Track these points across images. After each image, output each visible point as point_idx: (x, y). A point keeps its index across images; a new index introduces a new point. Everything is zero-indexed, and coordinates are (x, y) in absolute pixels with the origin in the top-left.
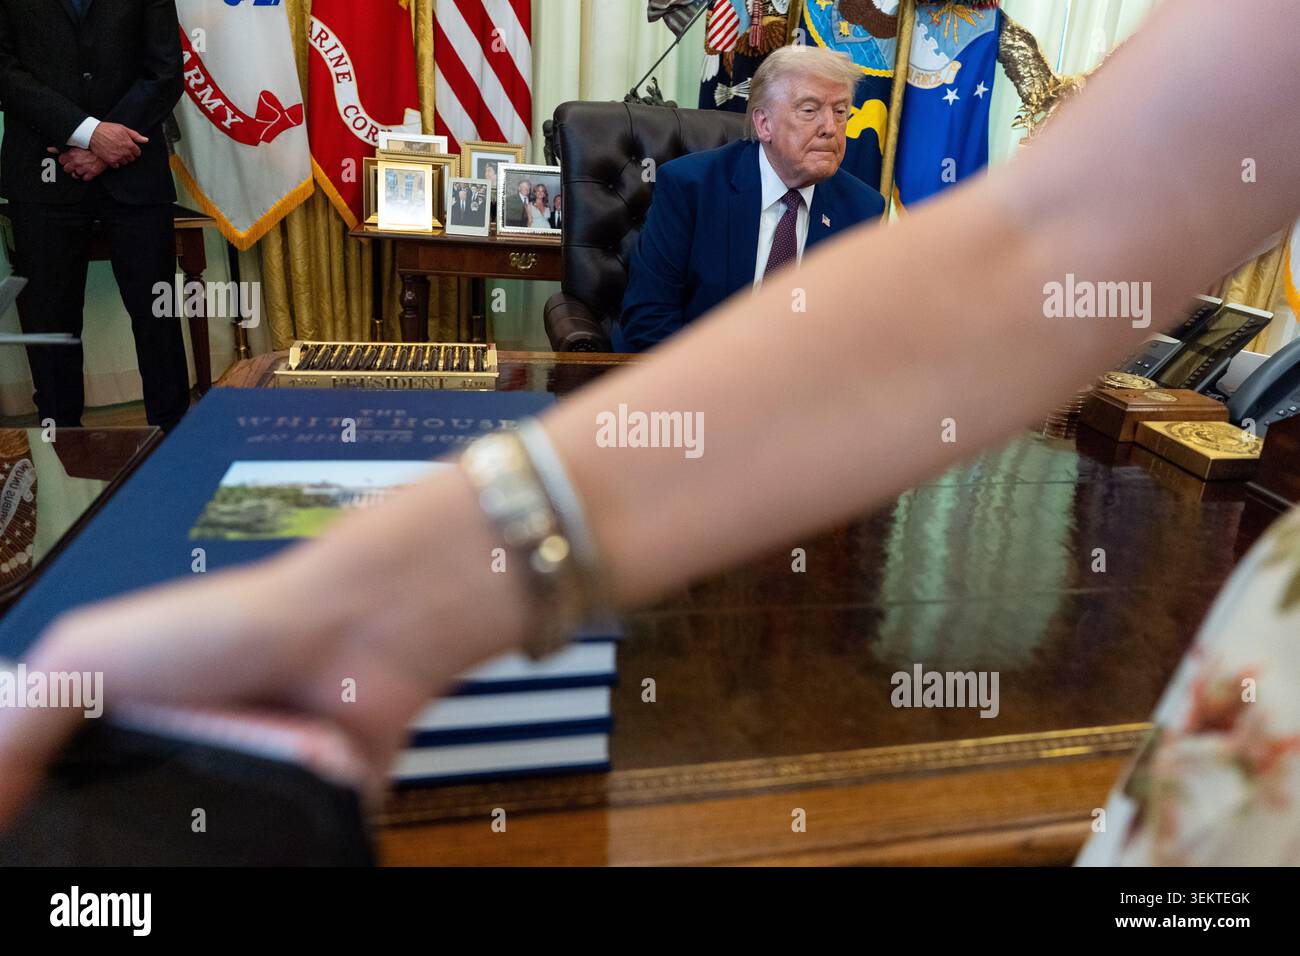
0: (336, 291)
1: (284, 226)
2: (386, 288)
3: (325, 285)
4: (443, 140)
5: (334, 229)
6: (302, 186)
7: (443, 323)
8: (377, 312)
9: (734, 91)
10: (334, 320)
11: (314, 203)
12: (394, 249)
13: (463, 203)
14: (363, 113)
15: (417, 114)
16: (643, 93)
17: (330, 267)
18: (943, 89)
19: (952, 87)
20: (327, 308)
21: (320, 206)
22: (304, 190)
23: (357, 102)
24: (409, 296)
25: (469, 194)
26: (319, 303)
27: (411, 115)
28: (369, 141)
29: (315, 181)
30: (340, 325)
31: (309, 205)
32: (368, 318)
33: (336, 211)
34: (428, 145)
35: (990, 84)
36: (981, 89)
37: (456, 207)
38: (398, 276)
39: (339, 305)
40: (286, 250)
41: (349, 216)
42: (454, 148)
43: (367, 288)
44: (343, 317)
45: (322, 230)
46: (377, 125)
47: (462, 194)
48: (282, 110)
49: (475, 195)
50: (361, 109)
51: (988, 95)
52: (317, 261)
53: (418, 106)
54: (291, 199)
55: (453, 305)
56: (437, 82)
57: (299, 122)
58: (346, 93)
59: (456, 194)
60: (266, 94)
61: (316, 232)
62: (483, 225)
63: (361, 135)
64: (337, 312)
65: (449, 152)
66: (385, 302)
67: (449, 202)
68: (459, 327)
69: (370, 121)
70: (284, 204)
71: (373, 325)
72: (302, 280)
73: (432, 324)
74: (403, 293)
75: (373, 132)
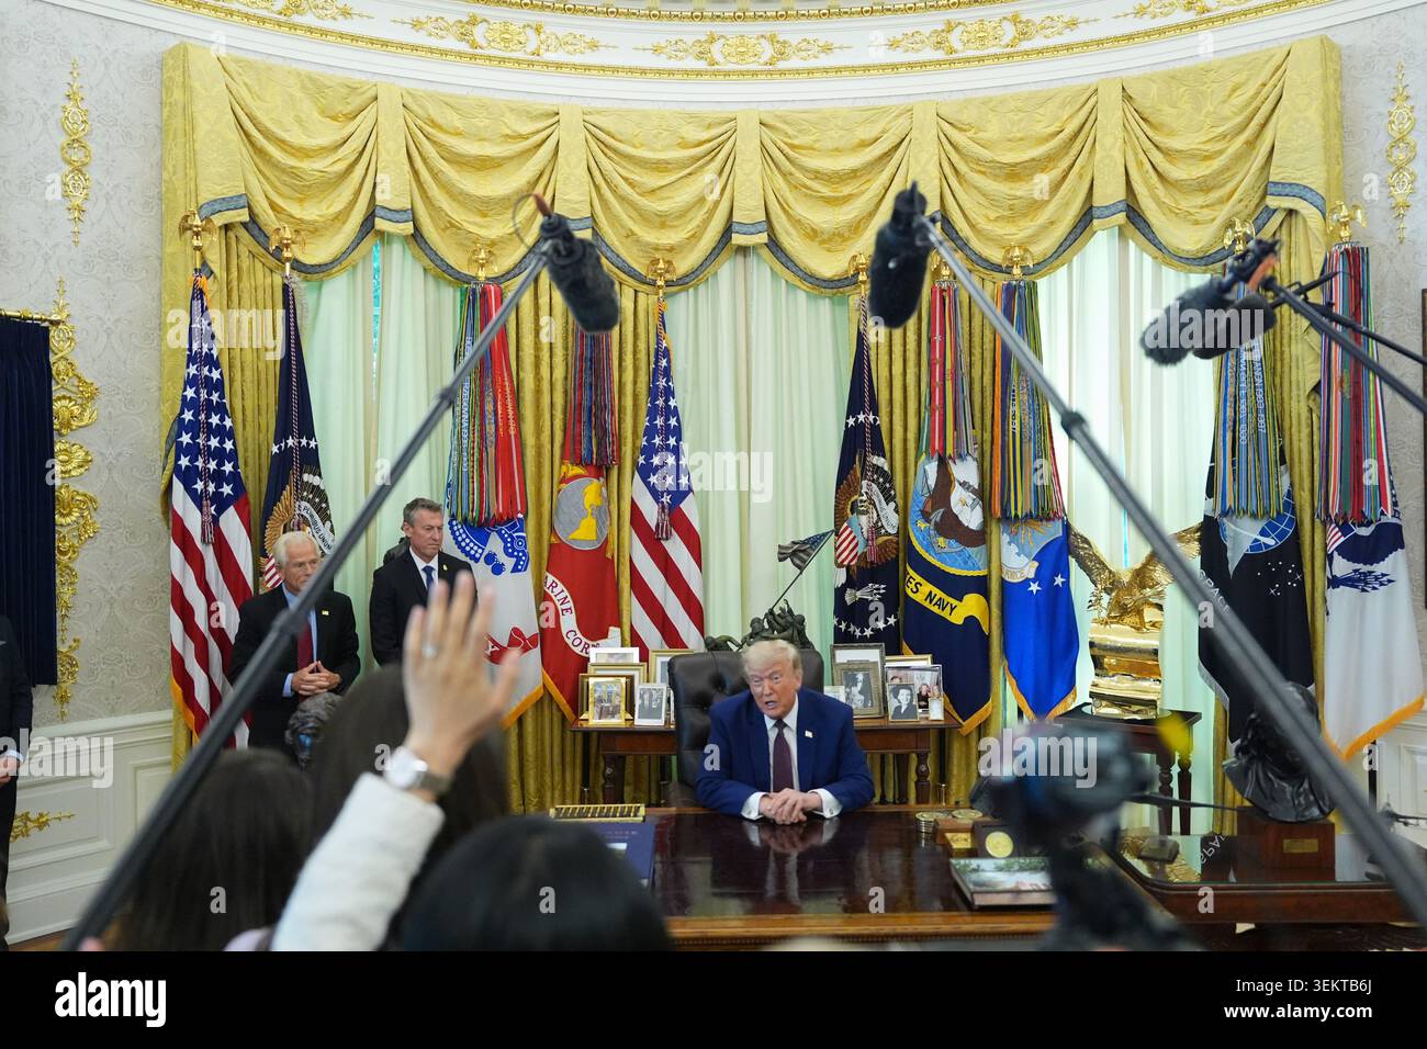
0: (555, 766)
1: (520, 721)
2: (593, 761)
3: (548, 761)
4: (636, 651)
5: (555, 719)
6: (535, 691)
7: (637, 788)
8: (585, 781)
9: (859, 594)
10: (553, 789)
11: (543, 702)
12: (599, 737)
13: (646, 702)
14: (579, 635)
15: (618, 630)
16: (777, 611)
17: (552, 747)
18: (1027, 582)
19: (1034, 581)
20: (548, 780)
21: (546, 702)
22: (537, 693)
23: (575, 628)
24: (609, 771)
25: (651, 695)
26: (542, 776)
27: (614, 632)
28: (583, 654)
29: (544, 685)
30: (557, 793)
31: (539, 704)
32: (578, 787)
33: (558, 706)
34: (625, 654)
35: (1067, 575)
36: (1059, 580)
37: (642, 706)
38: (601, 758)
39: (557, 778)
40: (521, 736)
41: (567, 710)
42: (644, 656)
43: (578, 761)
44: (559, 787)
45: (547, 720)
46: (589, 642)
47: (646, 696)
48: (524, 639)
49: (655, 697)
50: (578, 632)
51: (1067, 584)
52: (543, 743)
53: (619, 624)
54: (527, 700)
55: (645, 773)
56: (633, 605)
57: (535, 646)
58: (569, 622)
59: (642, 697)
60: (516, 631)
61: (542, 721)
62: (660, 718)
63: (577, 650)
64: (555, 783)
65: (641, 661)
66: (591, 773)
67: (638, 702)
68: (650, 792)
69: (584, 640)
70: (523, 704)
71: (582, 792)
72: (531, 759)
73: (627, 790)
74: (605, 769)
75: (586, 648)
